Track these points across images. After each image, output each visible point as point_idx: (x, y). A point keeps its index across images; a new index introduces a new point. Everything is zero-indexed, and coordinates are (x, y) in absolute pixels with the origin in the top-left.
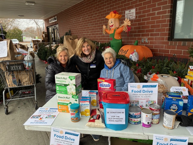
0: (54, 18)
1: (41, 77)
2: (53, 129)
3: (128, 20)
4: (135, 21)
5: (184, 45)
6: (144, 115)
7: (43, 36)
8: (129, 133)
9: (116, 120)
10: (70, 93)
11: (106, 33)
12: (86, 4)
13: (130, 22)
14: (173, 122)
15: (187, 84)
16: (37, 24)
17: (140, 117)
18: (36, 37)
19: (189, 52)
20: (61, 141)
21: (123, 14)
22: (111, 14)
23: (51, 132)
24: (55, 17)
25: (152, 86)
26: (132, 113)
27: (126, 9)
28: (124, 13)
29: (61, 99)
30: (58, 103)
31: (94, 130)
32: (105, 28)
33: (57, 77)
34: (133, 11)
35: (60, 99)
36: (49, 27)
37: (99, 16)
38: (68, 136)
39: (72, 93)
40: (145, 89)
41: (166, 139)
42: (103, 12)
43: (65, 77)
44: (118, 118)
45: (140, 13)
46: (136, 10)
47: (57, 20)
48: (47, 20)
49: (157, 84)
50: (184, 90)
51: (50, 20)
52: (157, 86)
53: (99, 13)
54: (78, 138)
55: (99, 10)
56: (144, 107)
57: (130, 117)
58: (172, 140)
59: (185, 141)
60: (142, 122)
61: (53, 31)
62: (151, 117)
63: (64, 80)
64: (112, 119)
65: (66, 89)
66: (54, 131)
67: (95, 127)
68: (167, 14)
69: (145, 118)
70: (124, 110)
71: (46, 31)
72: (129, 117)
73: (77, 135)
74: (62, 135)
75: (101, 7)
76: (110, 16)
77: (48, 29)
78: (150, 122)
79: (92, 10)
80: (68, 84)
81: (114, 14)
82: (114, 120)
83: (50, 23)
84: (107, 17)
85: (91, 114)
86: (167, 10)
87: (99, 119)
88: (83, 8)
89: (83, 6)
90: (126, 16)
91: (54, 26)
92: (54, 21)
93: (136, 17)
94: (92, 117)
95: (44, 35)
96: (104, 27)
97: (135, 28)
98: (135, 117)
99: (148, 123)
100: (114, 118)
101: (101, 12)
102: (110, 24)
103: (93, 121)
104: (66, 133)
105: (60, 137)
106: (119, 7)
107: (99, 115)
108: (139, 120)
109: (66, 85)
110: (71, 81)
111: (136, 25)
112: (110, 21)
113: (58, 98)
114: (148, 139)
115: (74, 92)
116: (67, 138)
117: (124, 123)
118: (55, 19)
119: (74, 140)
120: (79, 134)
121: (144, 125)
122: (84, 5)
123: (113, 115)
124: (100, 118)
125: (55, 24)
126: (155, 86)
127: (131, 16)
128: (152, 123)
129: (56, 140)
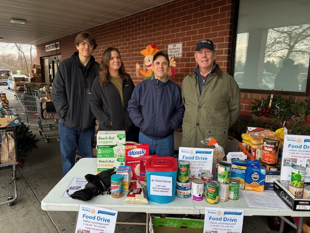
0: (54, 44)
1: (37, 140)
2: (82, 207)
3: (173, 59)
4: (182, 60)
5: (245, 98)
6: (194, 186)
7: (33, 72)
8: (177, 208)
9: (162, 190)
10: (117, 155)
11: (140, 74)
12: (110, 29)
13: (175, 62)
14: (226, 192)
15: (245, 150)
16: (19, 49)
17: (191, 189)
18: (17, 71)
19: (251, 107)
20: (91, 224)
21: (165, 49)
22: (149, 49)
23: (78, 212)
24: (57, 43)
25: (207, 153)
26: (180, 184)
27: (169, 42)
28: (167, 47)
29: (103, 163)
30: (98, 169)
31: (136, 207)
32: (138, 68)
33: (99, 137)
34: (179, 46)
35: (101, 163)
36: (44, 58)
37: (129, 47)
38: (102, 216)
39: (120, 155)
40: (199, 155)
41: (219, 213)
42: (136, 42)
43: (112, 136)
44: (163, 188)
45: (189, 49)
46: (183, 45)
47: (59, 48)
48: (41, 47)
49: (212, 150)
50: (241, 156)
51: (46, 46)
52: (212, 153)
53: (129, 43)
54: (115, 218)
55: (129, 39)
56: (197, 177)
57: (179, 189)
58: (226, 214)
59: (240, 214)
60: (192, 194)
61: (51, 64)
62: (202, 188)
63: (110, 140)
64: (157, 189)
65: (113, 151)
66: (83, 209)
67: (135, 203)
68: (224, 55)
69: (196, 189)
70: (170, 179)
71: (38, 63)
72: (176, 188)
73: (113, 214)
74: (93, 215)
75: (133, 35)
76: (147, 51)
77: (42, 60)
78: (201, 194)
79: (118, 38)
80: (115, 144)
81: (152, 49)
82: (160, 190)
83: (46, 51)
84: (142, 52)
85: (130, 188)
86: (224, 49)
87: (140, 193)
88: (104, 34)
89: (105, 31)
90: (169, 51)
91: (54, 57)
92: (55, 49)
93: (183, 54)
94: (132, 191)
95: (35, 70)
96: (138, 66)
97: (181, 70)
98: (184, 189)
99: (200, 195)
100: (159, 187)
101: (132, 43)
102: (146, 63)
103: (134, 195)
104: (99, 212)
105: (90, 218)
106: (159, 39)
107: (141, 189)
108: (189, 192)
109: (112, 146)
110: (120, 140)
111: (183, 65)
112: (146, 59)
113: (98, 163)
114: (199, 214)
115: (123, 153)
116: (99, 218)
117: (171, 195)
118: (56, 46)
119: (109, 221)
120: (116, 212)
121: (195, 198)
122: (107, 30)
123: (158, 183)
124: (142, 193)
125: (57, 53)
126: (210, 153)
127: (175, 53)
128: (204, 196)
129: (84, 223)
